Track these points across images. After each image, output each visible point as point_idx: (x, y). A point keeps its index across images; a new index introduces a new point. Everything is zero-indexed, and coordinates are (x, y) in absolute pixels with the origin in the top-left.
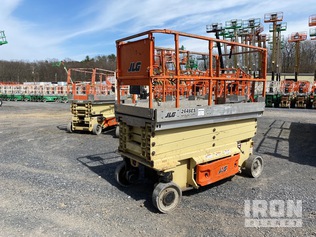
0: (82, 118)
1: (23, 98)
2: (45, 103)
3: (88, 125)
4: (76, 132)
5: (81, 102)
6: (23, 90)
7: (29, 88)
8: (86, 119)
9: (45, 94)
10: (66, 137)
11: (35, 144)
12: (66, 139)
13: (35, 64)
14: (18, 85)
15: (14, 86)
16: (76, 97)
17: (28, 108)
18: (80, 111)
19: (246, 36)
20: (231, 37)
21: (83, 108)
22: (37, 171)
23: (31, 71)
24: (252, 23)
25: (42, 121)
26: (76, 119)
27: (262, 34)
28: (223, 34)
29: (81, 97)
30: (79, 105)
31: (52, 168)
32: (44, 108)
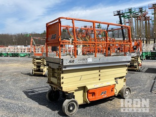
0: (39, 67)
1: (7, 55)
2: (19, 58)
3: (42, 71)
4: (35, 75)
5: (39, 57)
6: (7, 50)
7: (11, 49)
8: (41, 68)
9: (19, 52)
10: (29, 78)
11: (10, 83)
12: (29, 80)
13: (15, 36)
14: (5, 48)
15: (3, 48)
16: (35, 54)
17: (9, 61)
18: (37, 63)
19: (137, 17)
20: (128, 18)
21: (40, 61)
22: (9, 101)
23: (13, 39)
24: (141, 10)
25: (16, 69)
26: (35, 67)
27: (147, 16)
28: (123, 16)
29: (38, 54)
30: (37, 59)
31: (18, 99)
32: (18, 61)
